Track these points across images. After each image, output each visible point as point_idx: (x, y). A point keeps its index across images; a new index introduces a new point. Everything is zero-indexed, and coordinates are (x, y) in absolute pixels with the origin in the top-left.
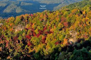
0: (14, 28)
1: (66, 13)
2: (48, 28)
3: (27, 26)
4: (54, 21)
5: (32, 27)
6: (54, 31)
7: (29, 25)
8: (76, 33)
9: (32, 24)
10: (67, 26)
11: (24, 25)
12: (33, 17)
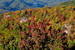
0: (19, 20)
1: (62, 9)
2: (47, 20)
3: (30, 18)
4: (52, 15)
5: (34, 20)
6: (52, 24)
7: (32, 18)
9: (34, 17)
10: (62, 20)
11: (28, 17)
12: (35, 11)
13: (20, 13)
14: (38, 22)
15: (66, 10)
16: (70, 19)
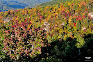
0: (3, 20)
1: (41, 9)
2: (28, 20)
3: (13, 19)
4: (32, 15)
5: (17, 20)
6: (33, 23)
7: (15, 18)
8: (49, 24)
9: (16, 17)
10: (42, 19)
11: (11, 18)
12: (17, 12)
13: (3, 14)
14: (20, 21)
15: (44, 10)
16: (48, 18)
